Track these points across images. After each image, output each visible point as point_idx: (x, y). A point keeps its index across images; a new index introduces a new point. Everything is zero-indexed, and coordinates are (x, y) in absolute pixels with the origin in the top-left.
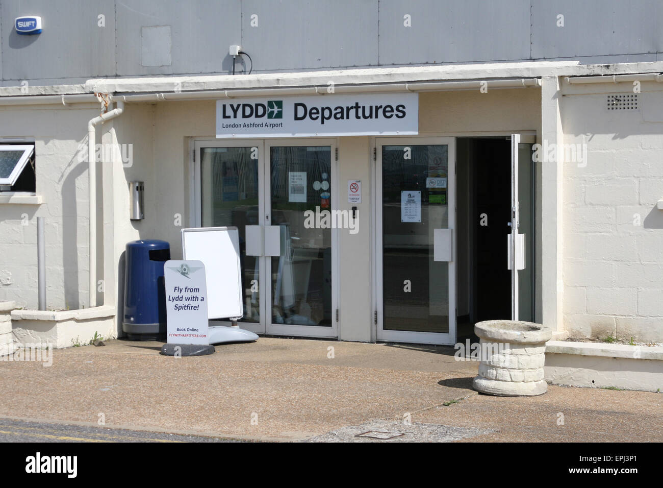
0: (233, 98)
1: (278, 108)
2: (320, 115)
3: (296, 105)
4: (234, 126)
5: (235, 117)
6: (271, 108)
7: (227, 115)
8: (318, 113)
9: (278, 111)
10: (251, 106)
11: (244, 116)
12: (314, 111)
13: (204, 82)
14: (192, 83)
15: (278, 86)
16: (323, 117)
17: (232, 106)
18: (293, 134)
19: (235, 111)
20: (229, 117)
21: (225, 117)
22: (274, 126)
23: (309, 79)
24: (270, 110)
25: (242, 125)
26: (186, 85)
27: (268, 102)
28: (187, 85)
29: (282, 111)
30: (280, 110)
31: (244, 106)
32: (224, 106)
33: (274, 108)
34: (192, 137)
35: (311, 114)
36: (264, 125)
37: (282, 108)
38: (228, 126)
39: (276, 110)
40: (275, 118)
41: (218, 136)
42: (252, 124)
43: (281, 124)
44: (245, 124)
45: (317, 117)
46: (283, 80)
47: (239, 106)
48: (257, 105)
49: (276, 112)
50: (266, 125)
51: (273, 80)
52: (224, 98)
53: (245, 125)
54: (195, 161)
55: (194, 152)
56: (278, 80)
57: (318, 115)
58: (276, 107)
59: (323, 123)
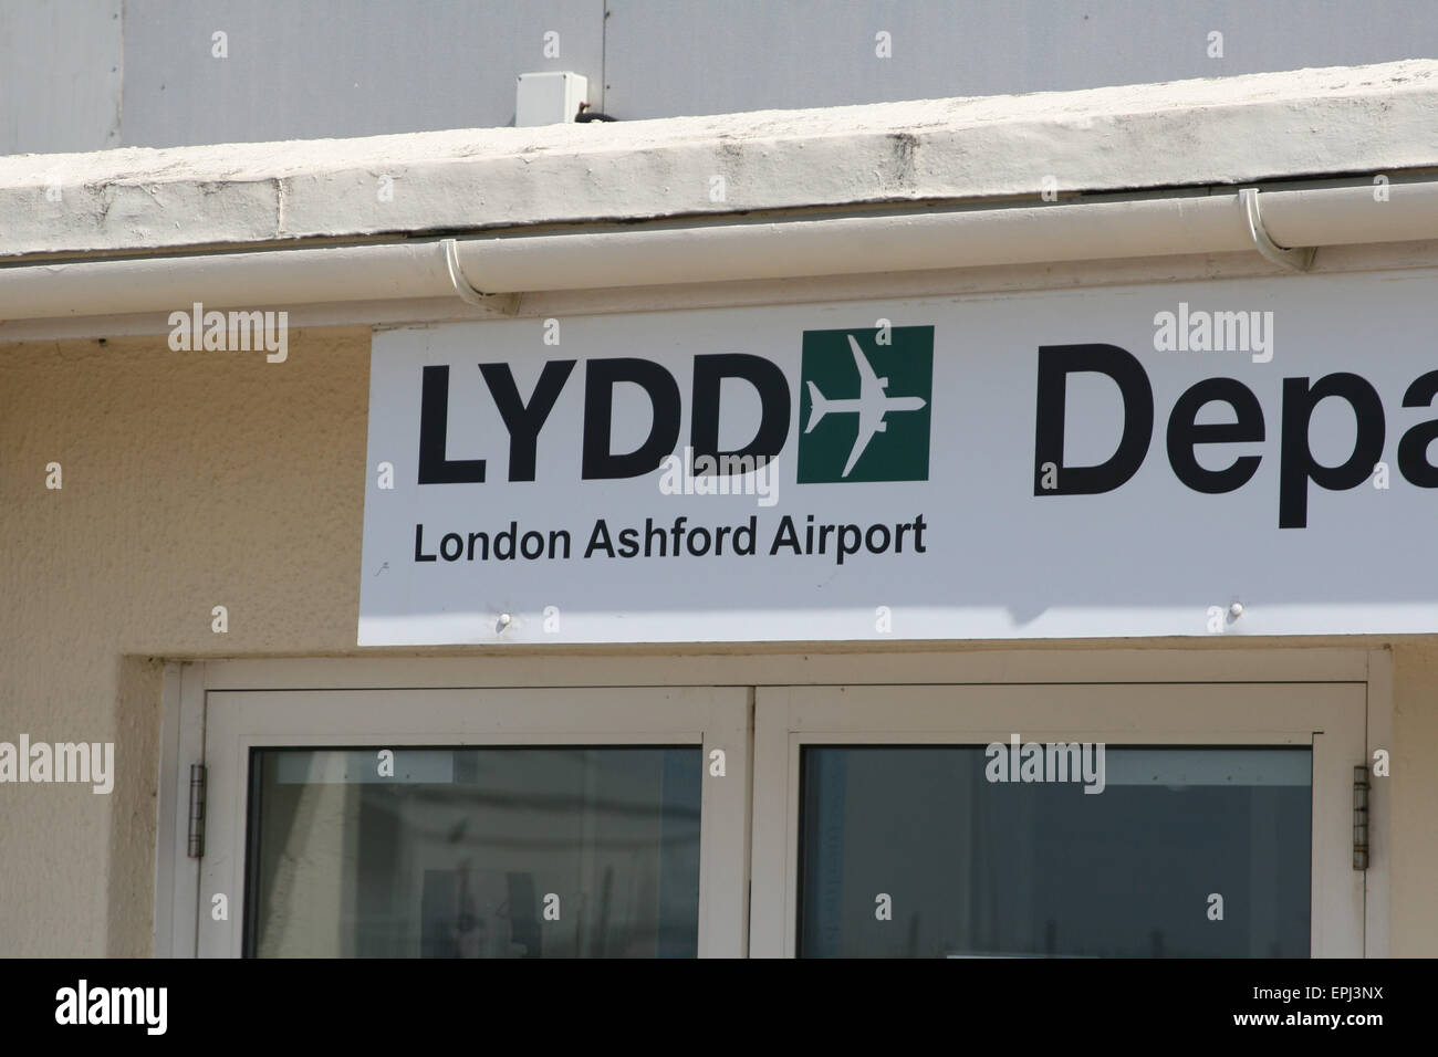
0: (513, 303)
1: (890, 392)
2: (1270, 450)
3: (1056, 364)
4: (512, 544)
5: (522, 467)
6: (829, 395)
7: (455, 452)
8: (1250, 425)
9: (889, 417)
10: (654, 378)
11: (599, 462)
12: (1217, 412)
13: (275, 182)
14: (172, 188)
15: (905, 193)
16: (1298, 467)
17: (498, 378)
18: (1022, 617)
19: (524, 423)
20: (473, 472)
21: (436, 467)
22: (851, 541)
23: (1181, 127)
24: (822, 406)
25: (580, 543)
26: (122, 204)
27: (809, 337)
28: (135, 202)
29: (925, 413)
30: (913, 404)
31: (604, 374)
32: (436, 382)
33: (854, 393)
34: (185, 662)
35: (1184, 435)
36: (765, 538)
37: (925, 391)
38: (458, 547)
39: (873, 405)
40: (863, 473)
41: (374, 632)
42: (668, 526)
43: (919, 526)
44: (601, 525)
45: (1244, 470)
46: (950, 146)
47: (555, 374)
48: (711, 370)
49: (871, 425)
50: (786, 536)
51: (861, 142)
52: (431, 308)
53: (600, 539)
54: (200, 854)
55: (202, 777)
56: (903, 142)
57: (1247, 449)
58: (872, 384)
59: (1293, 513)
